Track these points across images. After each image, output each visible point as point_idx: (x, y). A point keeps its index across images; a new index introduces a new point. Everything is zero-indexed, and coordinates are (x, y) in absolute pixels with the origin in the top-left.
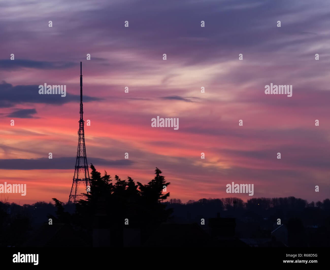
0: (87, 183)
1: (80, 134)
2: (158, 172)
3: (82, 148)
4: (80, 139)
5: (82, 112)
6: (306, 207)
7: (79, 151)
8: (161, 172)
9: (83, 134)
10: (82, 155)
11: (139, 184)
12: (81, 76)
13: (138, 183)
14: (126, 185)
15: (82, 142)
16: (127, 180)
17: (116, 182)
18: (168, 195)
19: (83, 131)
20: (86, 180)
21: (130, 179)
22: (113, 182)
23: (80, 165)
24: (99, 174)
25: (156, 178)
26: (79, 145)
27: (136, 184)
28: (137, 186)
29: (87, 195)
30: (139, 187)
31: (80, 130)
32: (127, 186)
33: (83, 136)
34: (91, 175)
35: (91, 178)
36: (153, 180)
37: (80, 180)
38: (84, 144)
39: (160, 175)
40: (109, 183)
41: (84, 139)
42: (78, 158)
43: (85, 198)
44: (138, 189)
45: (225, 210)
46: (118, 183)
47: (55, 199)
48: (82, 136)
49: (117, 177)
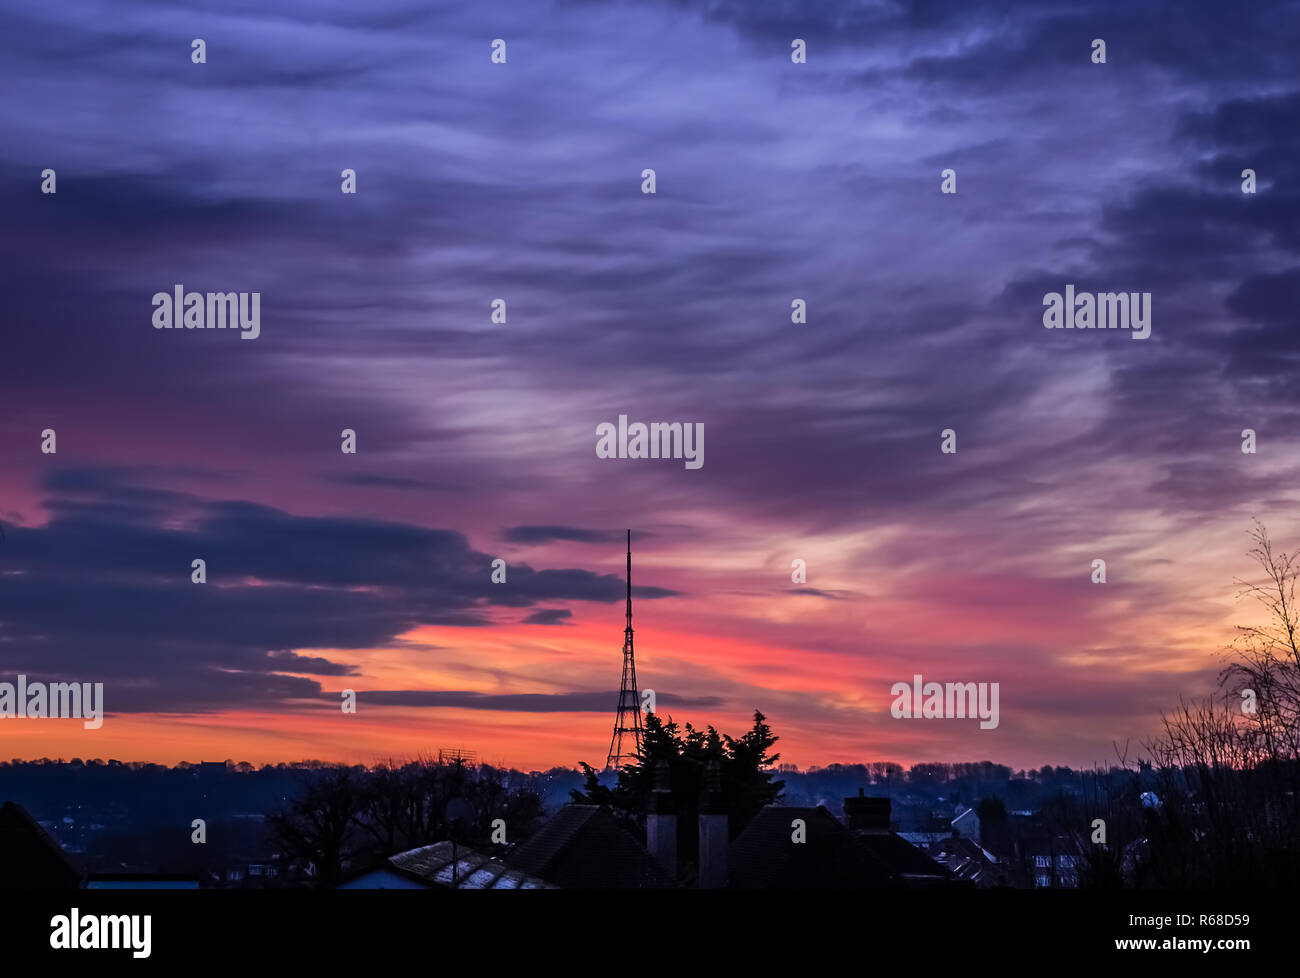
0: (637, 735)
1: (626, 653)
2: (759, 717)
3: (629, 676)
4: (626, 660)
5: (629, 614)
6: (1011, 779)
7: (625, 681)
8: (764, 718)
9: (632, 653)
10: (629, 687)
11: (728, 738)
12: (629, 554)
13: (725, 736)
14: (704, 739)
15: (629, 666)
16: (707, 733)
17: (688, 734)
18: (776, 757)
19: (632, 647)
20: (636, 730)
21: (712, 730)
22: (683, 735)
23: (626, 705)
24: (659, 721)
25: (756, 728)
26: (625, 670)
27: (722, 739)
28: (723, 743)
29: (638, 757)
30: (726, 743)
31: (626, 644)
32: (706, 742)
33: (632, 656)
34: (644, 723)
35: (645, 728)
36: (750, 733)
37: (626, 730)
38: (633, 669)
39: (763, 722)
40: (676, 736)
41: (633, 661)
42: (624, 692)
43: (635, 763)
44: (724, 747)
45: (873, 783)
46: (691, 737)
47: (583, 764)
48: (629, 656)
49: (689, 726)
